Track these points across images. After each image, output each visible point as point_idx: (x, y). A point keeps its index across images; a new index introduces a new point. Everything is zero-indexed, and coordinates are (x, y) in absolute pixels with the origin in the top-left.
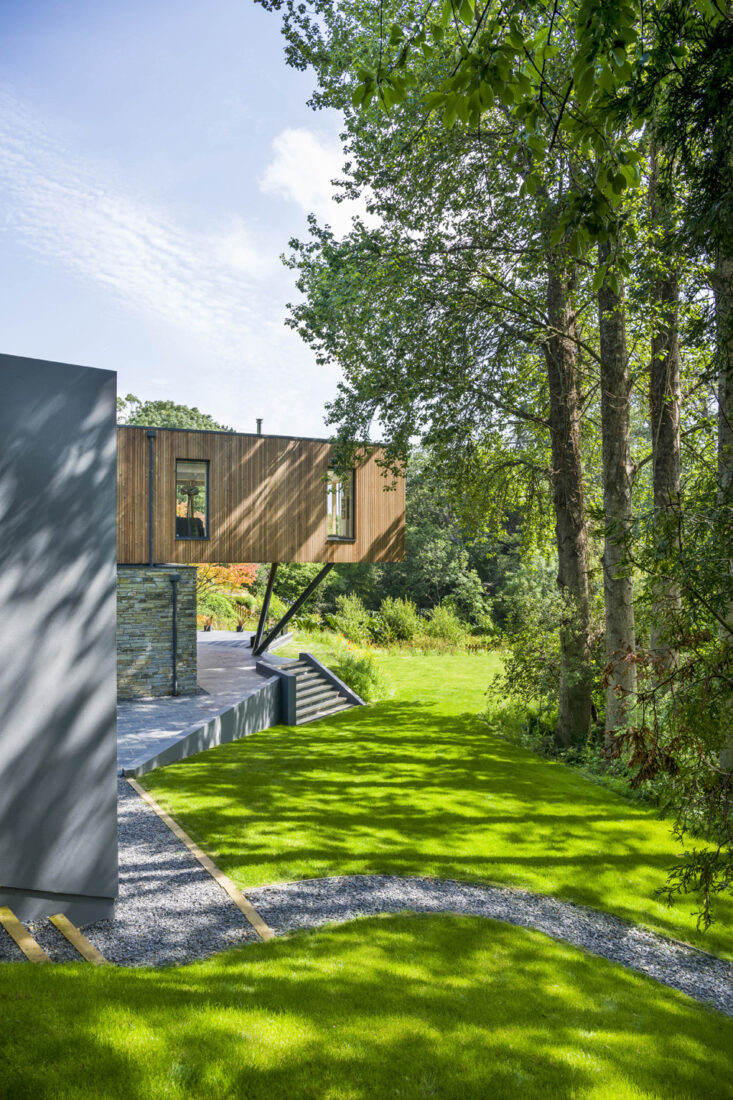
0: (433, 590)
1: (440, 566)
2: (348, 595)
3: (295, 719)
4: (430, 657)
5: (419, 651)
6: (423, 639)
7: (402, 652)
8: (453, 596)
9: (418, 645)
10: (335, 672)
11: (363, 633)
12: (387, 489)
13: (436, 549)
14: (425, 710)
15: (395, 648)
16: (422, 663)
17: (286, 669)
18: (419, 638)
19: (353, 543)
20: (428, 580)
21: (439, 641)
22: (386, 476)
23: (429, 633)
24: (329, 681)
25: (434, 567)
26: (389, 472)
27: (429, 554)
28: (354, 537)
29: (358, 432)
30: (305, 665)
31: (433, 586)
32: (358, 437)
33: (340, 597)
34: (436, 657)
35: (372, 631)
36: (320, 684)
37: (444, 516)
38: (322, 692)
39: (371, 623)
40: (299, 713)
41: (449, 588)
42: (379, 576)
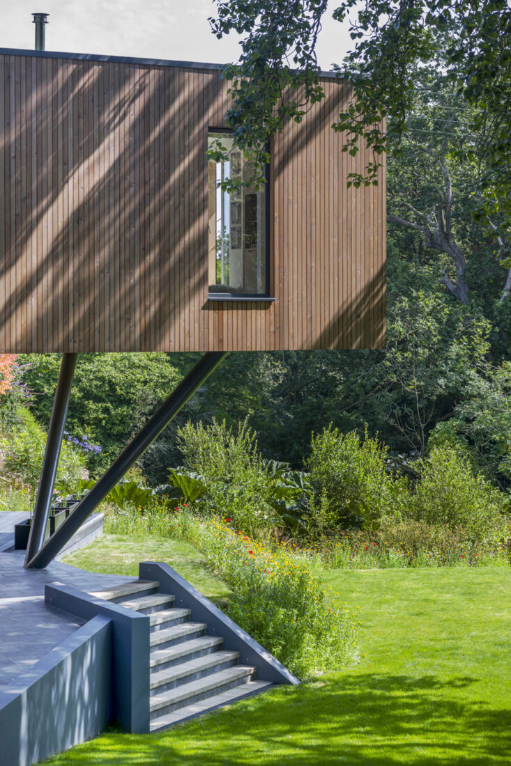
0: (407, 410)
1: (423, 353)
2: (207, 423)
3: (147, 715)
4: (423, 571)
5: (395, 555)
6: (403, 527)
7: (357, 559)
8: (455, 423)
9: (394, 541)
10: (224, 607)
11: (260, 512)
12: (357, 181)
13: (415, 312)
14: (448, 694)
15: (340, 550)
16: (405, 584)
17: (116, 600)
18: (393, 524)
19: (266, 305)
20: (393, 387)
21: (440, 533)
22: (353, 153)
23: (416, 513)
24: (212, 627)
25: (408, 354)
26: (361, 142)
27: (399, 325)
28: (269, 291)
29: (291, 51)
30: (153, 592)
31: (405, 400)
32: (289, 60)
33: (188, 426)
34: (436, 570)
35: (280, 509)
36: (191, 636)
37: (431, 235)
38: (197, 654)
39: (275, 489)
40: (155, 701)
41: (446, 406)
42: (276, 377)
